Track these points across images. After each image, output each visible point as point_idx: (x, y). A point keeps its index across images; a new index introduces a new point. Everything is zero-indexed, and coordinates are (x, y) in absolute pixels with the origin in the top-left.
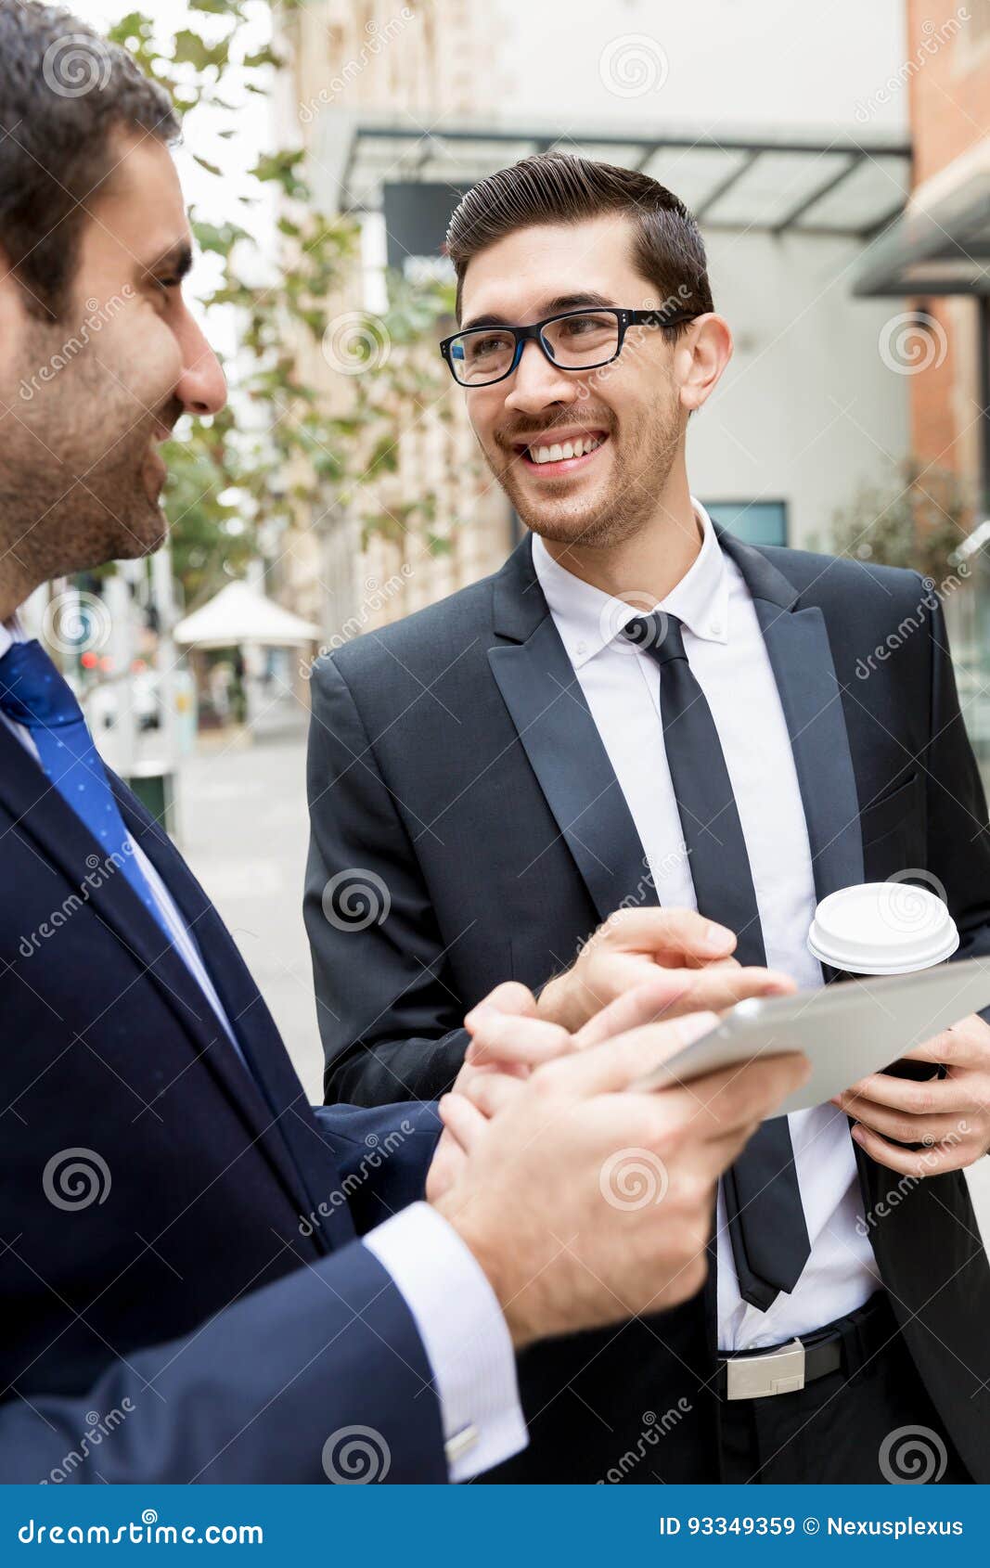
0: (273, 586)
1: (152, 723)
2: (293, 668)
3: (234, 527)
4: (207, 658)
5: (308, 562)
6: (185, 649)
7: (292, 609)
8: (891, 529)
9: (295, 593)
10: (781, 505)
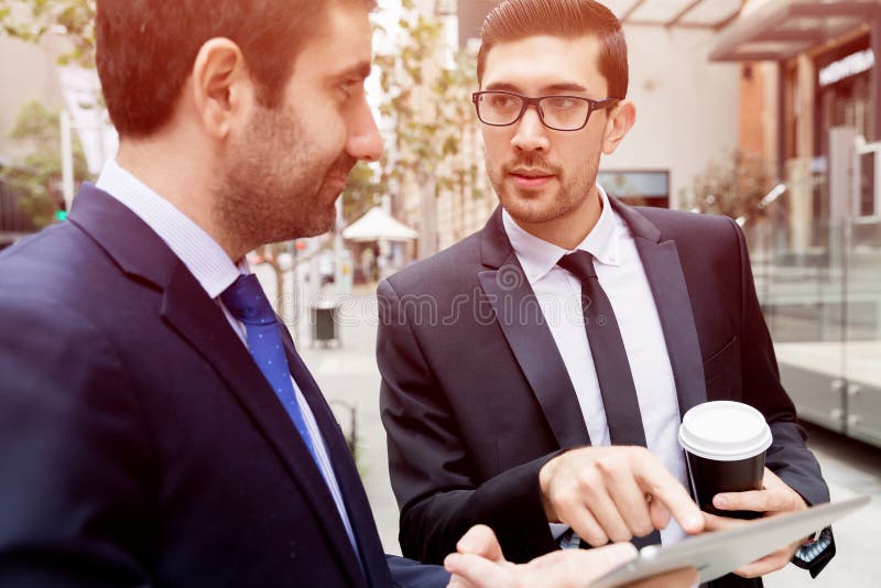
0: (396, 210)
1: (330, 279)
2: (404, 253)
3: (376, 180)
4: (359, 247)
5: (414, 197)
6: (349, 243)
7: (405, 222)
8: (727, 188)
9: (407, 213)
10: (666, 173)
